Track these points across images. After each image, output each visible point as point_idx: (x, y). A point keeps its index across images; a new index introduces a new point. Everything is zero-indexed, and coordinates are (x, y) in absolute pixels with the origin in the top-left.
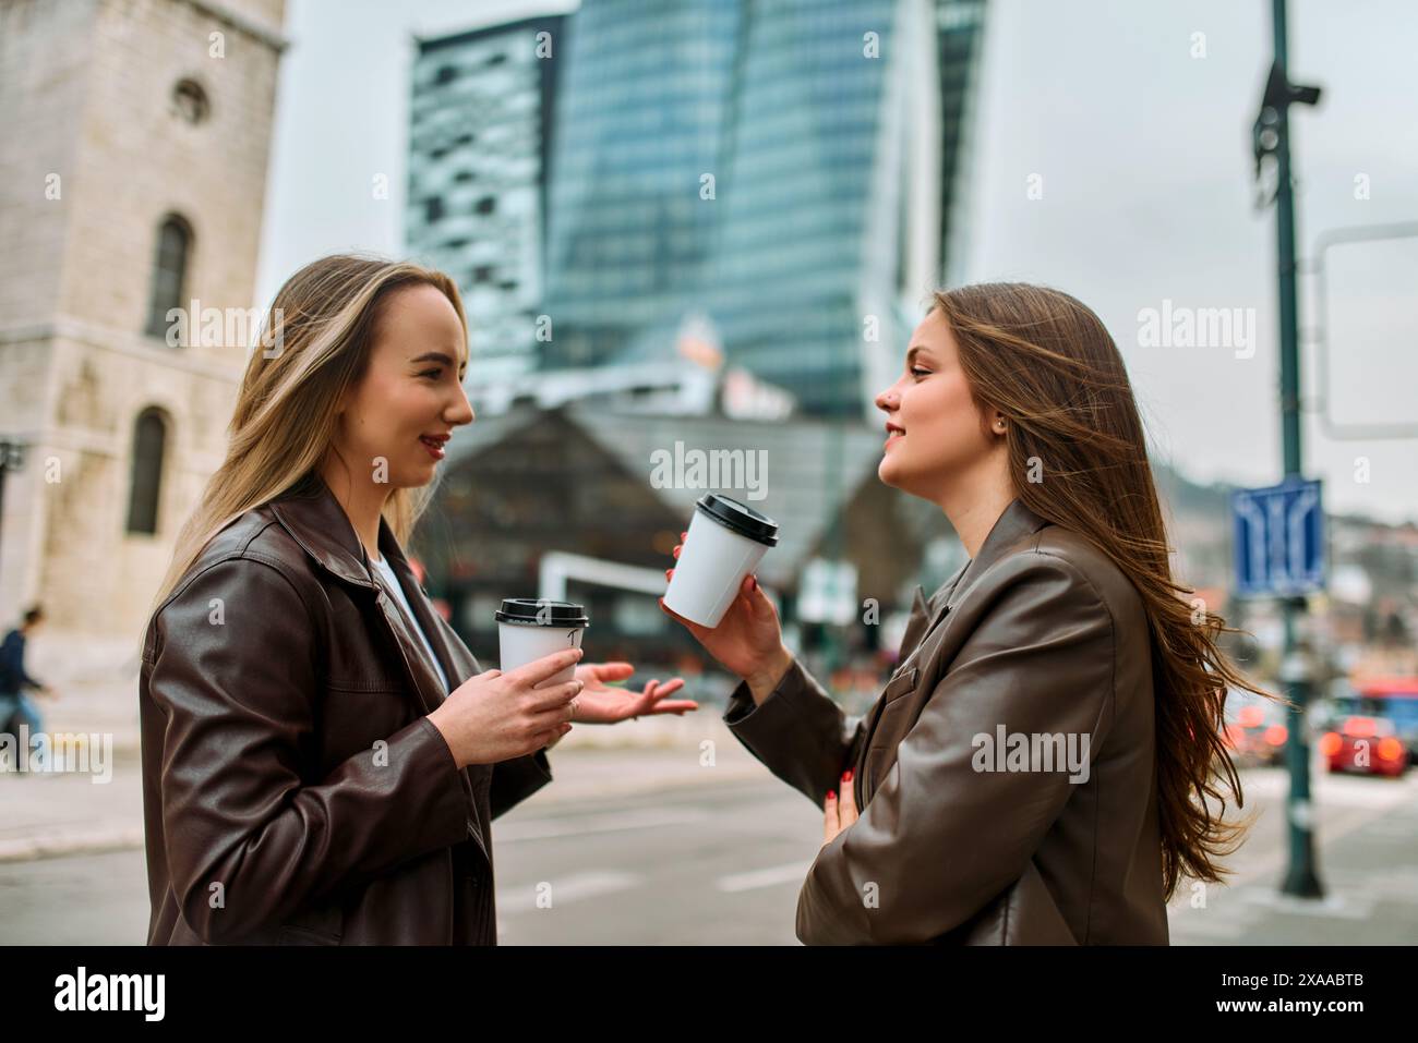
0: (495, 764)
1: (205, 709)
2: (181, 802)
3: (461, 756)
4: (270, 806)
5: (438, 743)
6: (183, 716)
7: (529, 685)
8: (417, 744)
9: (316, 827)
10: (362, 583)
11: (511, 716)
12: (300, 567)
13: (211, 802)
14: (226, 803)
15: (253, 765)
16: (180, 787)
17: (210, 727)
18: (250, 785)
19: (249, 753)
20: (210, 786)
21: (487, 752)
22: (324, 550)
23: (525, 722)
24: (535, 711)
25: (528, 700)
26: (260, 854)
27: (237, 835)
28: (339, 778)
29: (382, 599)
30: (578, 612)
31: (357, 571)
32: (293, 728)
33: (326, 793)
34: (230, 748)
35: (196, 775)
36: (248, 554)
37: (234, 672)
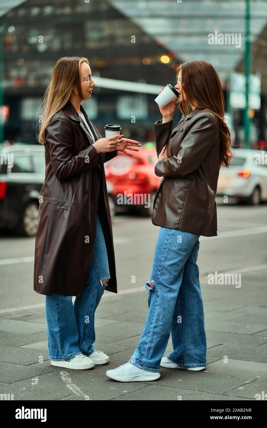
0: (105, 153)
1: (57, 143)
2: (54, 158)
3: (98, 151)
4: (68, 158)
5: (94, 149)
6: (53, 144)
7: (111, 140)
8: (91, 149)
9: (75, 162)
10: (77, 120)
11: (107, 145)
12: (68, 119)
13: (59, 158)
14: (61, 158)
15: (65, 152)
16: (53, 156)
17: (58, 146)
18: (64, 155)
19: (64, 150)
20: (58, 155)
21: (103, 151)
22: (71, 114)
23: (110, 146)
24: (111, 144)
25: (110, 143)
26: (67, 167)
27: (63, 163)
28: (78, 155)
29: (81, 124)
30: (119, 128)
31: (77, 118)
32: (70, 146)
33: (76, 157)
34: (61, 149)
35: (56, 154)
36: (60, 118)
37: (60, 137)
